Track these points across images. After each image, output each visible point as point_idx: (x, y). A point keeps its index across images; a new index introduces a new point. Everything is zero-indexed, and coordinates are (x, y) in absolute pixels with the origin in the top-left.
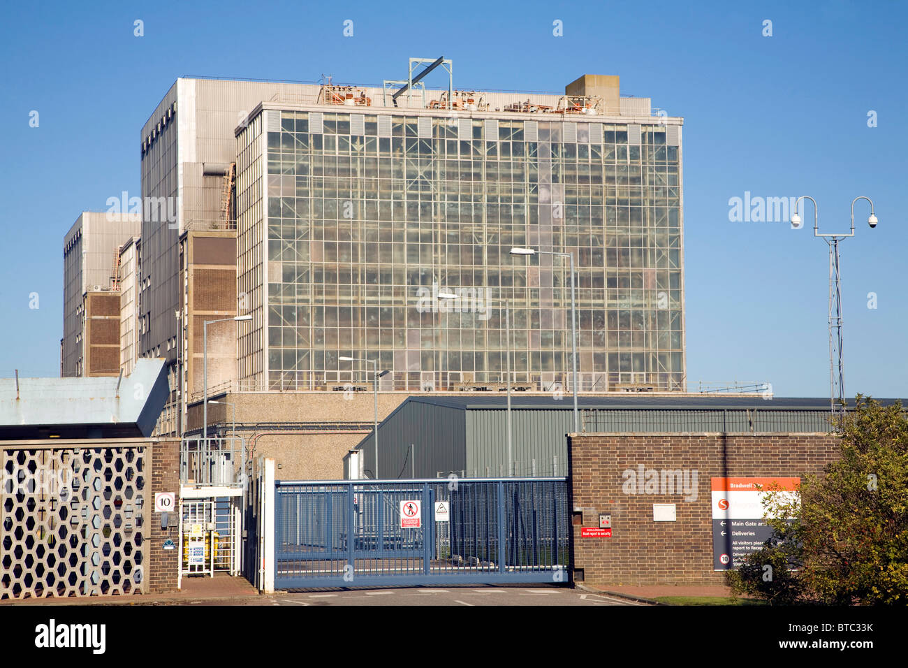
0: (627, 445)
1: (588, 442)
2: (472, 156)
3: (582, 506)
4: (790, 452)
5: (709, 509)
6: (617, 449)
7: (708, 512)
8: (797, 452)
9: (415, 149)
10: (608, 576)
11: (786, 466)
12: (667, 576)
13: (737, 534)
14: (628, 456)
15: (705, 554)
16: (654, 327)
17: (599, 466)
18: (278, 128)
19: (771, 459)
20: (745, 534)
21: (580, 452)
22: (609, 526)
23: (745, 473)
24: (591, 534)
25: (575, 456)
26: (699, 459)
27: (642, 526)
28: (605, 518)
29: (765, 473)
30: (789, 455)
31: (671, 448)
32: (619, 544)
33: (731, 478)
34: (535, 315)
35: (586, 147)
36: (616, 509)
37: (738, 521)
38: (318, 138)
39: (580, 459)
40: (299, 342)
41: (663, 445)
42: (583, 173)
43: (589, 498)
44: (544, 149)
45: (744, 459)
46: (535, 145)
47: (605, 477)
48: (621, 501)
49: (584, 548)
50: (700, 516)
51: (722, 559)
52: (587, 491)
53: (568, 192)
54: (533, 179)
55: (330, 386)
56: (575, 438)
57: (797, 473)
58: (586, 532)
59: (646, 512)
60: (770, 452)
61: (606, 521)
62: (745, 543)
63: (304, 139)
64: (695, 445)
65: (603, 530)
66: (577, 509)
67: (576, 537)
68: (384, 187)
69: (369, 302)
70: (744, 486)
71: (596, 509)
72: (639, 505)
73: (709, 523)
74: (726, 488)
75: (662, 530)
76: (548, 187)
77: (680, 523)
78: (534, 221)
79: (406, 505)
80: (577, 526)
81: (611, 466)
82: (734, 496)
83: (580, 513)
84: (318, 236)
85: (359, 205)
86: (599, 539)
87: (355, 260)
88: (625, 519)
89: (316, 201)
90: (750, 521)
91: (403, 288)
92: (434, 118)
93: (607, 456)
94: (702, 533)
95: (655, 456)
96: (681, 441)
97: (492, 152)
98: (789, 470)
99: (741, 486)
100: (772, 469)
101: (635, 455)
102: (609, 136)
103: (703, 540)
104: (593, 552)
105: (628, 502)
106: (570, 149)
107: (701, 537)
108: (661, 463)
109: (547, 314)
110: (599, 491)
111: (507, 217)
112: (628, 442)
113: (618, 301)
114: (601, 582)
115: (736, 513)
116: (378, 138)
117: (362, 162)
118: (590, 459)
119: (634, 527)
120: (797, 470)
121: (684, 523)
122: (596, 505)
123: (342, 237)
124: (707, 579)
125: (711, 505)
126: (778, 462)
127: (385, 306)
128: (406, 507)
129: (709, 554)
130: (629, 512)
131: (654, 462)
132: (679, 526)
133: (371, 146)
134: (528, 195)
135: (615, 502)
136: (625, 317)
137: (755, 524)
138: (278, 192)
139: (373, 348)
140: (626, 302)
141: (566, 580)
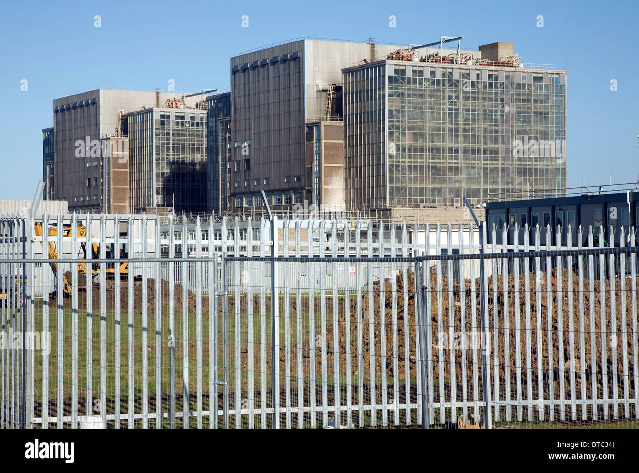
9: (451, 85)
16: (554, 176)
18: (393, 74)
34: (503, 169)
35: (525, 85)
38: (409, 79)
40: (402, 182)
42: (524, 98)
44: (507, 85)
46: (503, 83)
53: (518, 107)
54: (502, 100)
55: (421, 206)
63: (403, 79)
68: (438, 104)
69: (432, 163)
76: (509, 105)
78: (503, 122)
84: (410, 129)
85: (427, 113)
87: (426, 141)
89: (409, 111)
91: (446, 156)
92: (460, 69)
97: (485, 87)
102: (535, 78)
106: (519, 86)
109: (508, 169)
111: (491, 120)
113: (539, 163)
116: (436, 79)
117: (429, 91)
123: (420, 129)
127: (439, 165)
133: (433, 83)
134: (500, 108)
136: (542, 171)
138: (392, 107)
139: (433, 186)
140: (542, 163)
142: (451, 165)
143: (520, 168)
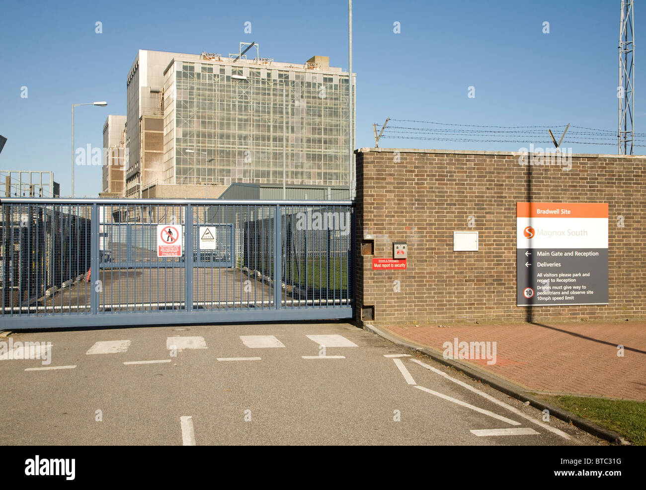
0: (426, 163)
1: (382, 158)
3: (374, 233)
4: (598, 175)
5: (513, 237)
6: (415, 167)
7: (512, 241)
8: (605, 175)
9: (242, 81)
10: (401, 314)
11: (594, 191)
12: (467, 313)
13: (542, 265)
14: (428, 176)
15: (508, 288)
16: (342, 162)
17: (394, 188)
18: (181, 69)
19: (579, 182)
20: (551, 265)
21: (372, 170)
22: (405, 256)
23: (553, 198)
24: (384, 266)
25: (367, 174)
26: (504, 181)
27: (441, 256)
28: (401, 247)
29: (572, 198)
30: (597, 179)
31: (474, 169)
32: (414, 277)
33: (535, 203)
34: (293, 155)
35: (315, 84)
36: (412, 237)
37: (543, 250)
38: (199, 75)
39: (373, 179)
40: (189, 164)
41: (466, 164)
42: (314, 95)
43: (382, 224)
44: (297, 84)
45: (551, 182)
46: (294, 82)
47: (402, 200)
48: (419, 228)
49: (374, 282)
50: (504, 245)
51: (525, 293)
52: (380, 216)
53: (308, 103)
54: (293, 96)
55: (203, 183)
56: (367, 154)
57: (604, 198)
58: (378, 263)
59: (446, 241)
60: (578, 175)
61: (402, 251)
62: (550, 275)
63: (193, 75)
64: (500, 165)
65: (398, 261)
66: (367, 237)
67: (366, 270)
68: (228, 97)
69: (220, 147)
70: (551, 212)
71: (390, 237)
72: (438, 233)
73: (513, 253)
74: (530, 215)
75: (462, 261)
76: (299, 100)
77: (481, 253)
78: (293, 114)
79: (164, 229)
80: (367, 257)
81: (408, 188)
82: (538, 223)
83: (371, 242)
84: (198, 117)
85: (217, 105)
86: (393, 271)
87: (215, 129)
88: (422, 249)
89: (197, 102)
90: (556, 250)
91: (236, 142)
92: (250, 68)
93: (403, 175)
94: (506, 265)
95: (458, 176)
96: (485, 161)
97: (275, 84)
98: (597, 195)
99: (548, 212)
100: (580, 194)
101: (435, 176)
102: (325, 79)
103: (506, 272)
104: (385, 286)
105: (426, 229)
106: (309, 84)
107: (504, 268)
108: (463, 184)
109: (298, 155)
110: (394, 216)
111: (281, 113)
112: (427, 159)
113: (328, 150)
114: (393, 320)
115: (538, 243)
116: (225, 75)
117: (218, 86)
118: (385, 179)
119: (432, 257)
120: (605, 195)
121: (486, 253)
122: (390, 233)
123: (209, 119)
124: (510, 315)
125: (516, 233)
126: (586, 187)
127: (228, 149)
128: (164, 232)
129: (512, 288)
130: (427, 241)
131: (456, 184)
132: (481, 257)
133: (222, 79)
134: (290, 103)
135: (411, 229)
136: (331, 157)
137: (561, 254)
138: (181, 97)
139: (222, 167)
141: (351, 316)
142: (241, 150)
143: (310, 154)
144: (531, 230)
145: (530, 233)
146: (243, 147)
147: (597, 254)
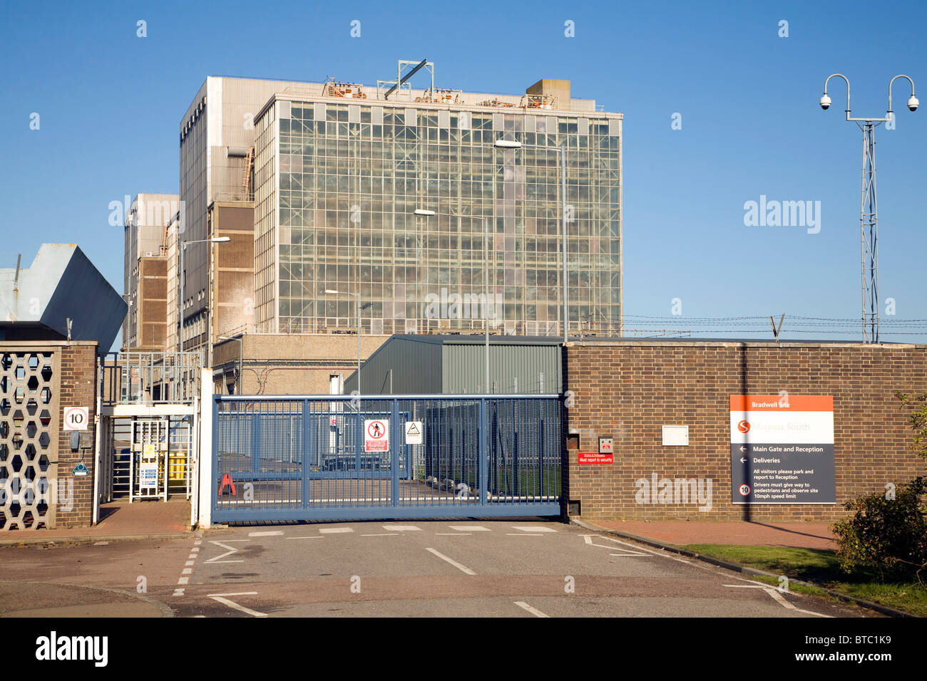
0: (632, 357)
1: (587, 353)
2: (449, 141)
3: (580, 427)
4: (821, 366)
5: (727, 431)
6: (621, 361)
7: (726, 435)
8: (830, 366)
9: (402, 135)
10: (608, 509)
11: (817, 382)
12: (678, 510)
13: (759, 461)
14: (634, 369)
15: (722, 484)
16: (597, 285)
17: (600, 382)
18: (289, 116)
19: (799, 374)
20: (768, 461)
21: (577, 365)
22: (611, 450)
23: (769, 390)
24: (590, 460)
25: (571, 369)
26: (716, 373)
27: (649, 452)
28: (606, 441)
29: (792, 391)
30: (820, 370)
31: (683, 361)
32: (621, 472)
33: (751, 396)
34: (500, 274)
35: (543, 136)
36: (619, 431)
37: (760, 445)
38: (321, 125)
39: (577, 373)
40: (304, 294)
41: (674, 357)
42: (541, 158)
43: (588, 419)
44: (509, 137)
45: (768, 373)
46: (502, 133)
47: (607, 394)
48: (625, 423)
49: (580, 476)
50: (716, 439)
51: (741, 490)
52: (585, 410)
53: (529, 173)
54: (500, 161)
55: (330, 330)
56: (571, 348)
57: (829, 391)
58: (584, 458)
59: (654, 435)
60: (798, 366)
61: (607, 445)
62: (769, 471)
63: (310, 125)
64: (711, 357)
65: (604, 456)
66: (573, 431)
67: (572, 464)
68: (376, 166)
69: (363, 261)
70: (768, 405)
71: (596, 431)
72: (646, 427)
73: (727, 448)
74: (746, 408)
75: (672, 456)
76: (512, 168)
77: (693, 447)
78: (500, 196)
80: (573, 451)
81: (613, 381)
82: (753, 417)
83: (577, 436)
84: (321, 206)
85: (355, 180)
86: (599, 465)
87: (352, 226)
88: (630, 443)
89: (319, 177)
90: (775, 446)
91: (391, 250)
92: (419, 109)
93: (609, 369)
94: (719, 460)
95: (665, 369)
96: (695, 353)
97: (466, 139)
98: (820, 386)
99: (764, 405)
100: (800, 386)
101: (641, 369)
102: (563, 127)
103: (719, 468)
104: (591, 481)
105: (633, 423)
106: (531, 138)
107: (718, 464)
108: (672, 377)
109: (510, 273)
110: (599, 410)
111: (478, 193)
112: (633, 352)
113: (569, 263)
114: (600, 516)
115: (755, 437)
116: (371, 125)
117: (358, 145)
118: (589, 373)
119: (639, 452)
120: (830, 387)
121: (697, 448)
122: (596, 427)
123: (341, 206)
124: (724, 513)
125: (729, 427)
126: (808, 378)
127: (376, 265)
129: (726, 485)
130: (634, 435)
131: (664, 377)
132: (692, 452)
133: (366, 132)
134: (495, 174)
135: (618, 423)
136: (574, 276)
137: (780, 450)
138: (287, 168)
139: (366, 300)
140: (575, 263)
141: (559, 514)
142: (402, 265)
143: (534, 271)
144: (746, 424)
145: (746, 427)
146: (406, 259)
147: (821, 450)
